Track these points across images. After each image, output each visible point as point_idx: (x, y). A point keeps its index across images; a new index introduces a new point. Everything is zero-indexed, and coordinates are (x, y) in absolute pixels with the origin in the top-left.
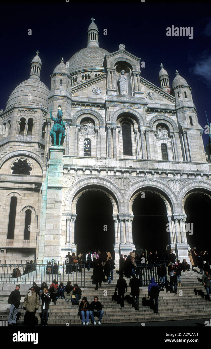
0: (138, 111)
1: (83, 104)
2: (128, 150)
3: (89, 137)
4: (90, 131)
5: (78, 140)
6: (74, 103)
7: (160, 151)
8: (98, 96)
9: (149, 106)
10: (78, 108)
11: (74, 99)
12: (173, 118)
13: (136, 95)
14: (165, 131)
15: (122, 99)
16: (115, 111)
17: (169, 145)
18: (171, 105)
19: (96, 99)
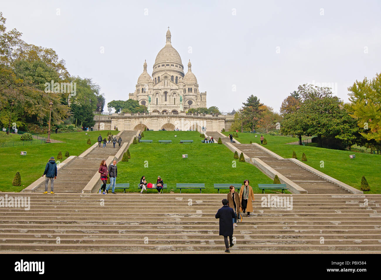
0: (169, 91)
1: (156, 89)
2: (166, 100)
3: (157, 97)
4: (158, 96)
5: (155, 98)
6: (154, 90)
7: (173, 100)
8: (160, 87)
9: (171, 88)
10: (155, 91)
11: (154, 88)
12: (177, 91)
13: (169, 86)
14: (175, 94)
15: (165, 88)
16: (163, 91)
17: (176, 98)
18: (177, 88)
19: (159, 88)
